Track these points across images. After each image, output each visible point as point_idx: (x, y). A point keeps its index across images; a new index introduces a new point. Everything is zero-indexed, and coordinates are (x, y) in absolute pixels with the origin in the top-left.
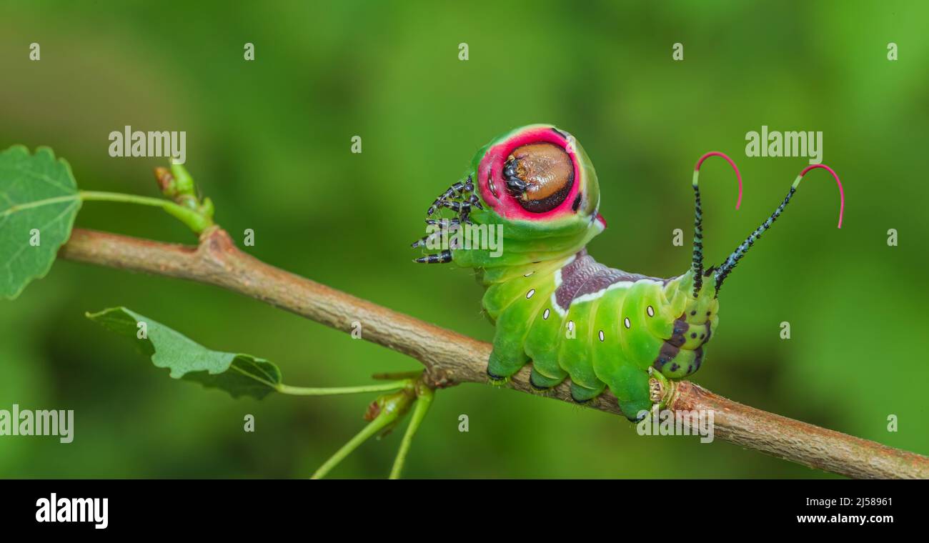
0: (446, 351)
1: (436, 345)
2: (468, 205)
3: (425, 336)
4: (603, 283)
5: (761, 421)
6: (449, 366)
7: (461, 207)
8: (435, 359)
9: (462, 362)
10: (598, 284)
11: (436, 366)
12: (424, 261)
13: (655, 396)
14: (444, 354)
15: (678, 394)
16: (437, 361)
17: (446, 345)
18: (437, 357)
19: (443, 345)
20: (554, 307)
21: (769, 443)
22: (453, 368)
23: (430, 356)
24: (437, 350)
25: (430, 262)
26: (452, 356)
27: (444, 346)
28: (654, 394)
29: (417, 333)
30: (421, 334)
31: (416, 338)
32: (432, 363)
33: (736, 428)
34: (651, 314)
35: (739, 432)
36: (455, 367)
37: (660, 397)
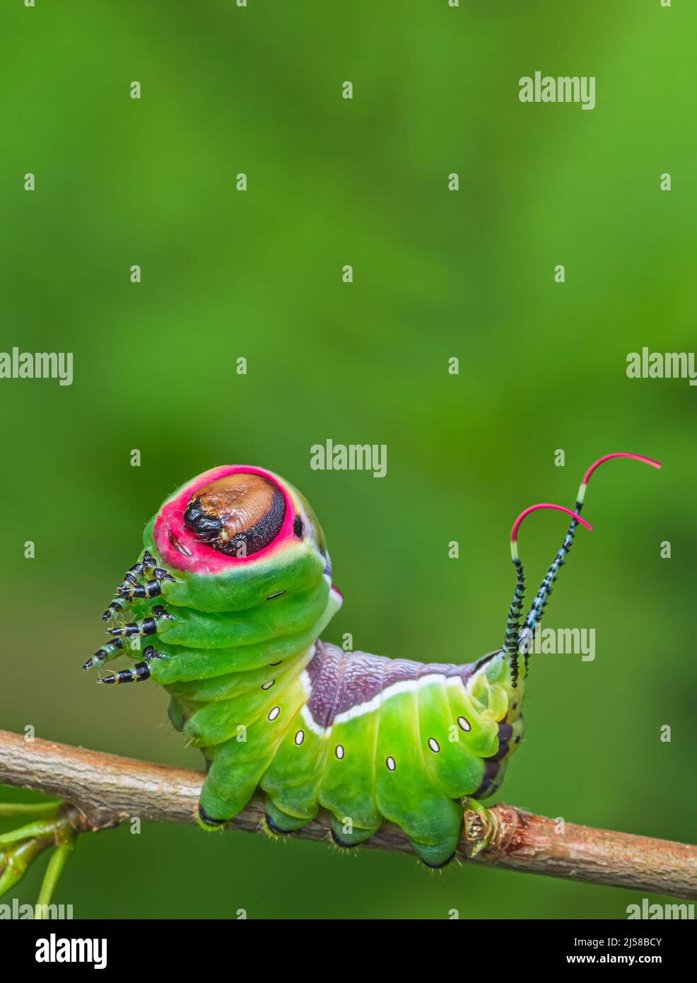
0: (120, 788)
1: (101, 782)
2: (155, 585)
3: (83, 769)
4: (371, 686)
5: (615, 848)
6: (125, 807)
7: (147, 592)
8: (102, 800)
9: (145, 800)
10: (365, 689)
11: (103, 808)
12: (112, 681)
13: (475, 834)
14: (118, 793)
15: (503, 825)
16: (105, 802)
17: (118, 779)
18: (104, 797)
19: (113, 780)
20: (311, 728)
21: (629, 876)
22: (131, 809)
23: (93, 796)
24: (104, 788)
25: (121, 680)
26: (129, 794)
27: (115, 781)
28: (472, 831)
29: (71, 765)
30: (77, 766)
31: (71, 774)
32: (96, 804)
33: (582, 861)
34: (467, 727)
35: (588, 866)
36: (133, 807)
37: (481, 833)
